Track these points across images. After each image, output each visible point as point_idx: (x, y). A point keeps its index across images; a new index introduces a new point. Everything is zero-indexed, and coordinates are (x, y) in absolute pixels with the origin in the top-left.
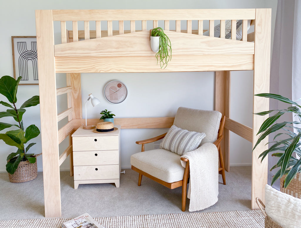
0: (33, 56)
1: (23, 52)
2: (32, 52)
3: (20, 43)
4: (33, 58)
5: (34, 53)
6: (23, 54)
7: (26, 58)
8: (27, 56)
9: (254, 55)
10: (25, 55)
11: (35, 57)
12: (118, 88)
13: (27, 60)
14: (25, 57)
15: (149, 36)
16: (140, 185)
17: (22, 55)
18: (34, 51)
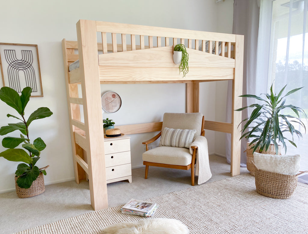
0: (24, 66)
1: (13, 61)
2: (24, 62)
3: (7, 51)
4: (25, 68)
5: (26, 63)
6: (13, 64)
7: (17, 68)
8: (17, 66)
9: (234, 69)
10: (15, 65)
11: (27, 67)
12: (113, 99)
13: (18, 70)
14: (15, 67)
15: (172, 51)
16: (146, 178)
17: (11, 65)
18: (25, 60)
